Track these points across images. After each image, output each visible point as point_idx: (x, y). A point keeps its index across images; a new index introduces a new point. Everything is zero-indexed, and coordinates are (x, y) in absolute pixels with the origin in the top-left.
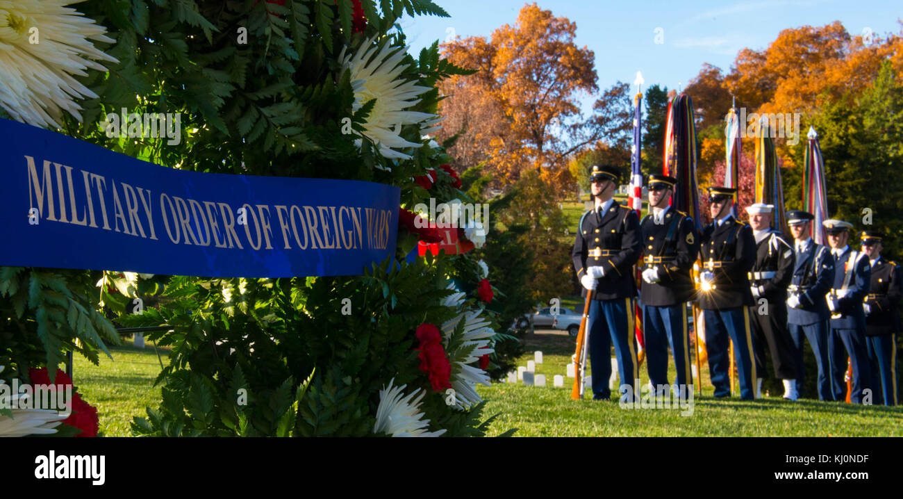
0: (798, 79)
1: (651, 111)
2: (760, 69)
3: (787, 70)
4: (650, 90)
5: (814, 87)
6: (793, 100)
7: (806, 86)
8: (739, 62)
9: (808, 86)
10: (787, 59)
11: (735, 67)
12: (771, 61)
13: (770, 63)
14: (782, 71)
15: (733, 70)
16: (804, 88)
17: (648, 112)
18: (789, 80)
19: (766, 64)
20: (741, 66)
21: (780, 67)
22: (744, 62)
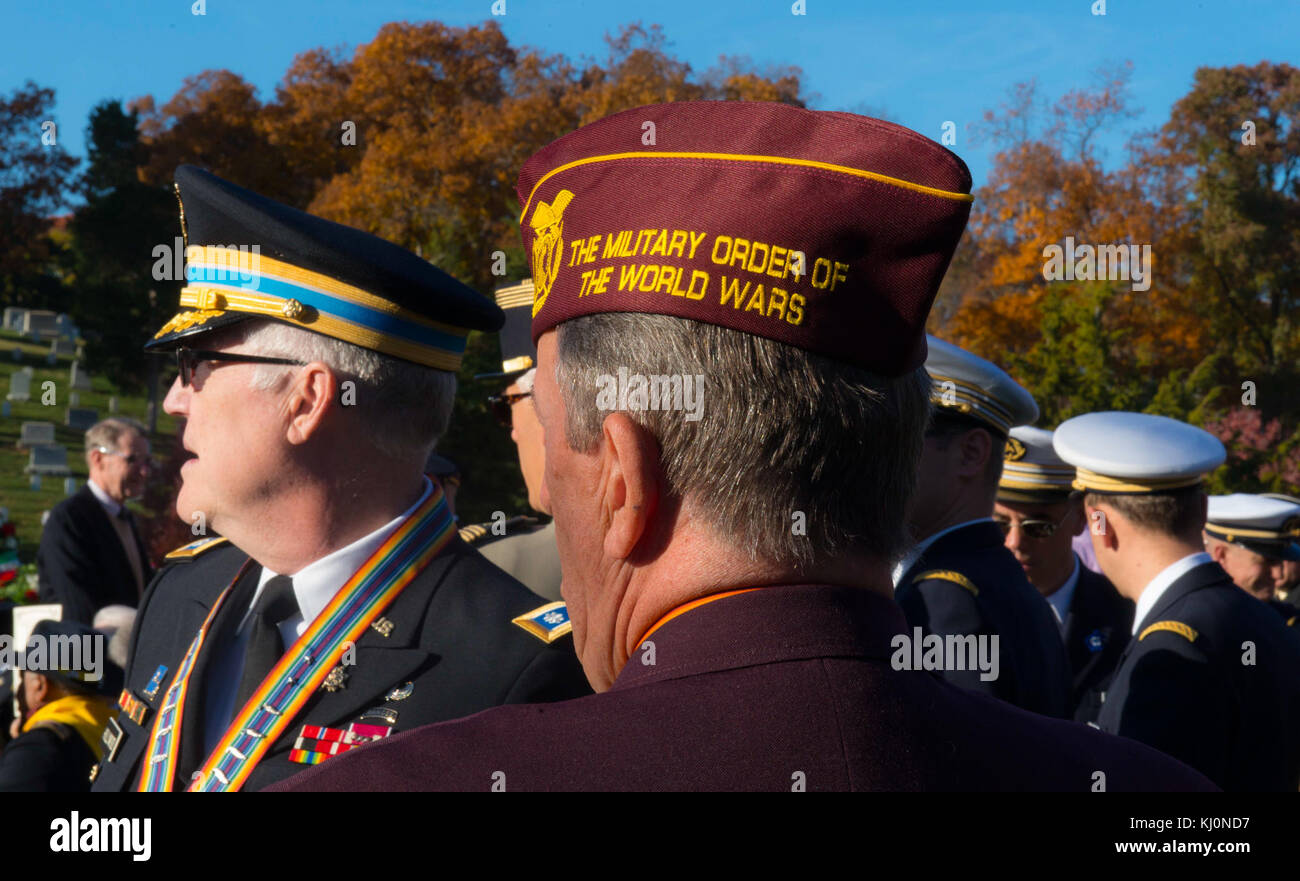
0: (409, 134)
1: (98, 156)
2: (335, 101)
3: (389, 112)
4: (100, 110)
5: (440, 158)
6: (396, 178)
7: (423, 151)
8: (295, 79)
9: (427, 154)
10: (392, 89)
11: (285, 87)
12: (361, 87)
13: (358, 91)
14: (380, 112)
15: (282, 95)
16: (417, 157)
17: (92, 158)
18: (391, 134)
19: (349, 93)
20: (296, 87)
21: (377, 104)
22: (304, 81)
